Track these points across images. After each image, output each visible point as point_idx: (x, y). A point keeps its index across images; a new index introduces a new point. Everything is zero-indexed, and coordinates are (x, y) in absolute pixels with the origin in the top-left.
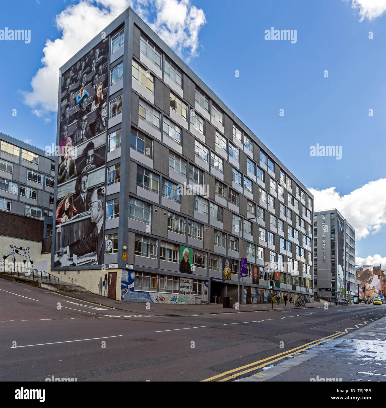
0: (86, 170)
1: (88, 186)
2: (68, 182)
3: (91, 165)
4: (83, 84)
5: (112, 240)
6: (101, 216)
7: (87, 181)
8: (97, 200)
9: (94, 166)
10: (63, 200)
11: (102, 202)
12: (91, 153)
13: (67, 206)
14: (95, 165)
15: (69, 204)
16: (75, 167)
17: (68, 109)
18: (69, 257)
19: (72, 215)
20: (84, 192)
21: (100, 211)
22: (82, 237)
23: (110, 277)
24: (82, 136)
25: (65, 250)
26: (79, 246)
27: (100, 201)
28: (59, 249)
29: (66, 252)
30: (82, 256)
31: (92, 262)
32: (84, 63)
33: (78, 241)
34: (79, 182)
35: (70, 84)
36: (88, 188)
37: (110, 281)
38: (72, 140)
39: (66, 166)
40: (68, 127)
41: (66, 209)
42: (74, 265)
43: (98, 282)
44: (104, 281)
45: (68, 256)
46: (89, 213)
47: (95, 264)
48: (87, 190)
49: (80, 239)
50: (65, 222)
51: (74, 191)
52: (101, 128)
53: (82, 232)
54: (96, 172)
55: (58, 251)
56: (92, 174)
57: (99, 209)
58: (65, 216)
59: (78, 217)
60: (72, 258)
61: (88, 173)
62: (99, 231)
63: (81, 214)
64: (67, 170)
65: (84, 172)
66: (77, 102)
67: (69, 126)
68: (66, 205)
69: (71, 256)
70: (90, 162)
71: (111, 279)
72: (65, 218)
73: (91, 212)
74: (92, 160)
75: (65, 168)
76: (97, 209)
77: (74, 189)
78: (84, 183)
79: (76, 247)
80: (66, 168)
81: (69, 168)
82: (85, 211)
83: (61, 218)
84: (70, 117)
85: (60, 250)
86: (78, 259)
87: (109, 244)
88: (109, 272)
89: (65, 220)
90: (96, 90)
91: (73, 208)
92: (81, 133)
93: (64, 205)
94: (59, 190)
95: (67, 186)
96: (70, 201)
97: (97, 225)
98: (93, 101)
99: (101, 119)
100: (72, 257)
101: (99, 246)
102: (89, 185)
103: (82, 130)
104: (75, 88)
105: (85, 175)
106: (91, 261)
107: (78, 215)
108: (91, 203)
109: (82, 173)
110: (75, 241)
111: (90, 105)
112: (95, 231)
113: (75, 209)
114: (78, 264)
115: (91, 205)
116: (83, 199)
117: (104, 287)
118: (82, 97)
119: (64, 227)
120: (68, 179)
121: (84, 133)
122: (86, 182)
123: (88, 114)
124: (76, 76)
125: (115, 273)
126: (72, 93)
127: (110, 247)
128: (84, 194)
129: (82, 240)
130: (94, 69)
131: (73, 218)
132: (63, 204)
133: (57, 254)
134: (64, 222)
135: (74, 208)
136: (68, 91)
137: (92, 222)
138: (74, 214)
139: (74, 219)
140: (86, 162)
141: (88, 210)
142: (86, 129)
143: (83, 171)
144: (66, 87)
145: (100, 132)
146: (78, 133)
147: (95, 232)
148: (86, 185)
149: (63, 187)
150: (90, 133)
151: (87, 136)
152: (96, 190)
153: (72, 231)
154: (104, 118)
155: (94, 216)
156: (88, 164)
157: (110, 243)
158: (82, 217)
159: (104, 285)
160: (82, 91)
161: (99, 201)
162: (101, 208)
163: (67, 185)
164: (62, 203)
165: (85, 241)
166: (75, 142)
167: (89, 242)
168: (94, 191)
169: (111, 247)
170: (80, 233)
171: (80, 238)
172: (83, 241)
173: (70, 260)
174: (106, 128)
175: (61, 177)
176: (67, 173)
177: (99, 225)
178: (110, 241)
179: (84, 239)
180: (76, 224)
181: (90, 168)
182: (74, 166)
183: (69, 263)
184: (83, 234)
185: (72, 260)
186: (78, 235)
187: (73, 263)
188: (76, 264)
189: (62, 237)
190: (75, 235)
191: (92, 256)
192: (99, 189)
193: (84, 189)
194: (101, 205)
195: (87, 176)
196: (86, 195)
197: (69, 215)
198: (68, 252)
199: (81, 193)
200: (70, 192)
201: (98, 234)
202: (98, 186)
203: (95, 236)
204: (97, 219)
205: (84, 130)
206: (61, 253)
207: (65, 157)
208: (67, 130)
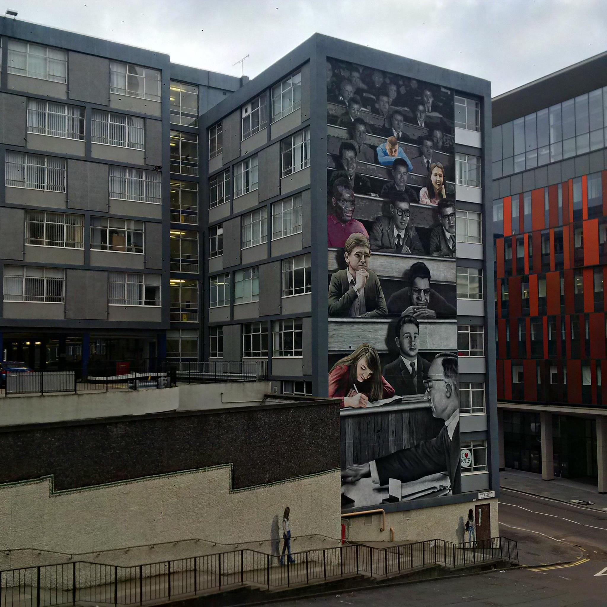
0: (413, 313)
1: (419, 345)
2: (362, 320)
3: (425, 308)
4: (395, 133)
5: (470, 450)
6: (453, 408)
7: (417, 335)
8: (443, 378)
9: (432, 312)
10: (349, 357)
11: (453, 383)
12: (422, 284)
13: (363, 373)
14: (434, 311)
15: (369, 371)
16: (382, 295)
17: (351, 153)
18: (378, 486)
19: (381, 396)
20: (409, 355)
21: (451, 399)
23: (479, 513)
24: (399, 241)
25: (364, 469)
26: (405, 461)
27: (451, 381)
29: (368, 475)
30: (415, 482)
31: (438, 491)
32: (394, 88)
33: (401, 452)
34: (395, 331)
35: (355, 101)
36: (419, 350)
37: (480, 521)
38: (369, 235)
39: (353, 283)
41: (360, 380)
42: (393, 499)
43: (456, 526)
44: (468, 523)
45: (374, 482)
46: (425, 398)
47: (446, 495)
48: (418, 353)
49: (407, 448)
50: (361, 408)
51: (382, 346)
52: (444, 248)
53: (411, 433)
54: (436, 326)
56: (428, 326)
57: (448, 395)
58: (360, 394)
59: (398, 402)
60: (385, 486)
61: (418, 320)
62: (451, 434)
63: (404, 397)
64: (358, 294)
65: (408, 316)
66: (381, 160)
67: (354, 195)
68: (359, 371)
69: (384, 481)
70: (421, 301)
71: (480, 516)
72: (359, 398)
73: (430, 397)
74: (426, 299)
75: (350, 287)
76: (443, 394)
77: (384, 341)
78: (410, 337)
79: (396, 465)
80: (355, 288)
81: (362, 291)
82: (415, 394)
83: (345, 396)
84: (357, 177)
85: (347, 470)
86: (402, 487)
87: (465, 457)
88: (476, 506)
89: (360, 402)
90: (429, 170)
91: (383, 381)
92: (396, 232)
93: (352, 368)
94: (334, 332)
95: (360, 329)
96: (372, 363)
97: (446, 423)
98: (424, 186)
99: (444, 234)
100: (388, 483)
101: (452, 461)
103: (398, 228)
105: (410, 322)
106: (436, 490)
107: (396, 397)
108: (430, 381)
109: (402, 314)
110: (393, 450)
112: (442, 434)
113: (389, 385)
114: (403, 497)
115: (430, 384)
116: (410, 368)
117: (467, 534)
118: (394, 158)
119: (357, 419)
120: (360, 314)
121: (402, 236)
122: (415, 337)
123: (411, 204)
124: (374, 97)
125: (486, 506)
126: (362, 128)
127: (467, 461)
128: (413, 359)
129: (413, 449)
131: (381, 402)
132: (349, 367)
134: (354, 409)
135: (387, 382)
136: (348, 112)
137: (434, 416)
138: (387, 396)
139: (385, 405)
140: (411, 297)
141: (424, 393)
142: (407, 231)
143: (404, 313)
144: (342, 99)
145: (443, 256)
146: (387, 228)
147: (442, 437)
148: (413, 343)
149: (345, 327)
150: (418, 244)
151: (411, 246)
152: (439, 359)
153: (381, 430)
154: (450, 234)
155: (437, 405)
156: (417, 304)
157: (466, 455)
158: (408, 403)
159: (467, 530)
160: (393, 144)
161: (447, 380)
162: (453, 394)
163: (361, 326)
164: (346, 364)
165: (420, 451)
166: (380, 243)
167: (429, 454)
168: (434, 360)
169: (470, 462)
170: (405, 436)
171: (406, 444)
172: (415, 452)
174: (454, 255)
175: (337, 302)
176: (357, 300)
177: (451, 425)
178: (468, 452)
179: (417, 447)
180: (393, 415)
181: (422, 313)
183: (381, 497)
184: (415, 437)
185: (387, 490)
186: (400, 440)
187: (390, 496)
188: (398, 499)
189: (351, 441)
190: (391, 438)
191: (438, 480)
192: (446, 358)
193: (411, 349)
194: (453, 388)
195: (417, 325)
196: (416, 361)
197: (371, 394)
198: (375, 474)
199: (404, 355)
200: (371, 344)
201: (449, 441)
202: (444, 352)
203: (442, 443)
204: (446, 411)
205: (404, 231)
206: (350, 477)
207: (347, 261)
208: (353, 203)
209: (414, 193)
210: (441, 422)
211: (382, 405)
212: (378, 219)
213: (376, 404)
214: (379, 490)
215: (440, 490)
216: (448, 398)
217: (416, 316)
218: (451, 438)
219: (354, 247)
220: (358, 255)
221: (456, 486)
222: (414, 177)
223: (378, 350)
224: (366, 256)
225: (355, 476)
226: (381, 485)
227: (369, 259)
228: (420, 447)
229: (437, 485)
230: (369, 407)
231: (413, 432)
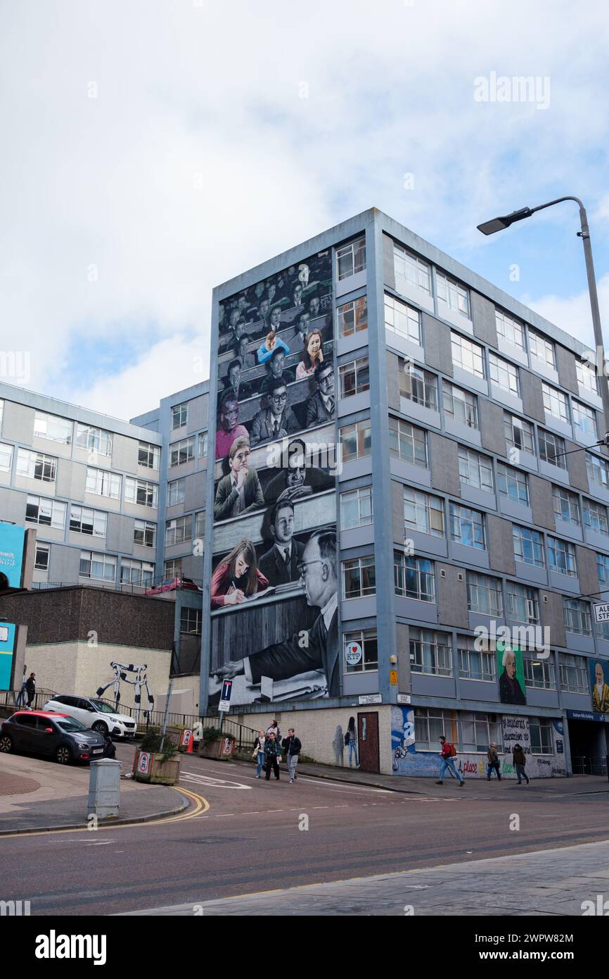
0: (288, 496)
1: (294, 528)
2: (241, 517)
3: (301, 486)
4: (273, 328)
5: (360, 643)
6: (330, 592)
7: (292, 518)
8: (319, 558)
9: (307, 488)
10: (230, 555)
11: (331, 562)
13: (241, 568)
14: (310, 487)
15: (246, 566)
16: (260, 487)
17: (236, 369)
18: (251, 684)
19: (256, 589)
20: (283, 541)
21: (328, 581)
22: (284, 637)
23: (362, 723)
24: (276, 427)
25: (238, 666)
26: (278, 657)
27: (327, 561)
28: (221, 664)
29: (242, 672)
31: (312, 692)
33: (273, 647)
34: (271, 519)
35: (240, 322)
36: (294, 533)
37: (364, 734)
38: (249, 433)
39: (235, 484)
40: (237, 405)
41: (238, 576)
42: (264, 700)
43: (332, 737)
44: (348, 734)
45: (247, 679)
46: (300, 585)
47: (321, 697)
48: (293, 537)
50: (238, 604)
51: (258, 538)
52: (321, 414)
53: (284, 626)
54: (313, 502)
55: (219, 670)
56: (303, 504)
57: (325, 577)
58: (237, 590)
59: (272, 593)
60: (258, 685)
61: (293, 502)
62: (328, 623)
63: (277, 586)
64: (239, 493)
65: (283, 500)
66: (260, 359)
67: (239, 403)
68: (237, 567)
69: (256, 679)
70: (297, 479)
71: (364, 728)
72: (236, 595)
73: (304, 583)
74: (302, 476)
75: (233, 489)
76: (319, 578)
77: (259, 533)
78: (285, 521)
79: (268, 661)
80: (237, 488)
81: (242, 489)
82: (289, 582)
83: (225, 594)
84: (242, 386)
85: (224, 667)
86: (273, 686)
87: (352, 652)
88: (359, 714)
89: (237, 598)
90: (305, 342)
91: (257, 573)
92: (273, 420)
93: (231, 566)
94: (218, 535)
95: (239, 526)
97: (323, 611)
98: (301, 361)
99: (321, 399)
100: (260, 682)
101: (329, 659)
102: (296, 527)
103: (275, 414)
104: (253, 331)
105: (285, 505)
106: (309, 691)
107: (270, 588)
108: (305, 565)
109: (278, 500)
111: (294, 369)
112: (317, 624)
113: (263, 577)
114: (275, 697)
115: (305, 568)
116: (284, 555)
117: (347, 749)
118: (273, 351)
119: (234, 616)
120: (240, 512)
121: (279, 421)
122: (290, 520)
123: (288, 385)
124: (256, 308)
125: (373, 715)
126: (245, 341)
127: (355, 657)
128: (287, 544)
129: (285, 643)
131: (257, 595)
132: (229, 565)
133: (215, 676)
134: (232, 605)
135: (260, 574)
136: (234, 336)
137: (309, 604)
138: (261, 588)
139: (260, 598)
140: (286, 479)
141: (298, 579)
142: (283, 413)
143: (280, 498)
144: (230, 327)
145: (320, 423)
146: (264, 420)
147: (317, 627)
148: (288, 527)
149: (227, 528)
150: (294, 422)
151: (288, 426)
152: (315, 538)
153: (255, 624)
154: (328, 397)
155: (312, 591)
156: (293, 484)
157: (355, 649)
158: (281, 593)
159: (347, 743)
160: (271, 339)
161: (324, 561)
162: (330, 576)
163: (240, 523)
164: (227, 563)
165: (292, 645)
166: (258, 437)
168: (310, 541)
169: (359, 658)
170: (278, 629)
171: (278, 639)
172: (287, 647)
173: (255, 687)
174: (334, 416)
175: (223, 506)
176: (238, 499)
177: (328, 613)
178: (357, 645)
179: (289, 640)
180: (267, 608)
181: (298, 493)
182: (256, 485)
183: (252, 696)
184: (287, 630)
185: (259, 688)
186: (272, 632)
187: (262, 695)
188: (270, 699)
189: (229, 638)
190: (264, 633)
191: (312, 678)
192: (322, 535)
193: (285, 535)
194: (330, 568)
195: (292, 507)
196: (290, 547)
197: (247, 589)
198: (248, 671)
199: (279, 543)
200: (249, 539)
201: (325, 631)
202: (321, 529)
203: (317, 635)
204: (322, 597)
205: (280, 416)
206: (226, 674)
207: (231, 465)
208: (237, 411)
209: (289, 374)
211: (257, 599)
212: (257, 415)
213: (251, 599)
214: (252, 688)
215: (315, 691)
216: (325, 581)
217: (292, 497)
218: (328, 629)
219: (237, 450)
220: (240, 457)
221: (335, 687)
222: (290, 358)
223: (254, 543)
224: (247, 454)
225: (231, 673)
226: (254, 683)
227: (248, 457)
228: (293, 640)
229: (311, 684)
230: (246, 603)
231: (286, 625)
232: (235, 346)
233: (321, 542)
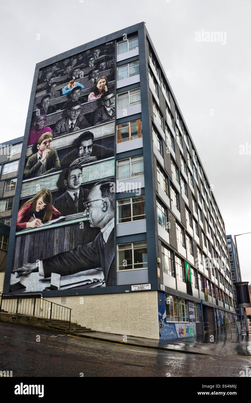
0: (79, 162)
1: (81, 181)
2: (43, 176)
3: (89, 156)
4: (74, 78)
6: (109, 218)
7: (81, 175)
8: (101, 198)
9: (93, 158)
10: (33, 199)
11: (110, 200)
12: (87, 143)
14: (95, 157)
15: (44, 204)
16: (58, 159)
17: (47, 99)
18: (43, 278)
19: (51, 218)
20: (73, 189)
21: (107, 212)
22: (71, 248)
24: (72, 126)
25: (34, 267)
26: (65, 261)
27: (107, 199)
28: (21, 265)
29: (36, 270)
30: (72, 275)
31: (91, 283)
32: (76, 60)
33: (62, 254)
34: (65, 176)
35: (52, 77)
36: (81, 184)
38: (53, 130)
39: (40, 158)
40: (45, 117)
41: (37, 210)
42: (53, 288)
45: (40, 275)
46: (85, 215)
47: (99, 286)
48: (80, 186)
49: (67, 251)
50: (36, 227)
51: (54, 187)
52: (105, 117)
53: (71, 241)
54: (97, 165)
55: (19, 269)
56: (90, 167)
57: (105, 209)
58: (36, 219)
59: (63, 220)
61: (82, 166)
62: (106, 238)
63: (67, 216)
64: (43, 163)
65: (75, 165)
66: (63, 93)
67: (47, 116)
68: (38, 205)
69: (47, 275)
70: (85, 153)
72: (36, 222)
73: (88, 214)
74: (89, 151)
75: (38, 161)
76: (100, 210)
77: (56, 184)
78: (75, 177)
79: (58, 263)
80: (41, 161)
81: (45, 161)
82: (76, 213)
83: (28, 222)
84: (50, 107)
85: (23, 267)
86: (61, 279)
89: (36, 224)
90: (96, 83)
91: (52, 208)
92: (70, 122)
93: (34, 204)
94: (25, 187)
95: (41, 182)
96: (47, 199)
97: (102, 231)
98: (92, 92)
99: (105, 110)
100: (50, 276)
101: (106, 260)
102: (83, 180)
103: (72, 120)
104: (60, 81)
105: (76, 168)
106: (90, 282)
108: (89, 202)
109: (71, 165)
110: (56, 253)
111: (87, 96)
112: (97, 239)
113: (57, 210)
114: (61, 287)
115: (89, 204)
116: (73, 197)
118: (73, 89)
119: (32, 235)
120: (42, 173)
121: (74, 123)
122: (79, 176)
123: (81, 105)
124: (63, 70)
126: (55, 85)
128: (76, 190)
129: (72, 252)
130: (92, 65)
131: (51, 222)
132: (32, 204)
133: (16, 273)
134: (32, 228)
135: (55, 209)
136: (48, 84)
137: (91, 226)
138: (55, 217)
139: (53, 223)
140: (78, 154)
141: (83, 211)
142: (78, 119)
143: (73, 164)
144: (45, 80)
145: (104, 122)
146: (64, 123)
147: (97, 241)
148: (77, 180)
149: (32, 183)
150: (86, 122)
151: (80, 125)
152: (98, 186)
153: (50, 240)
154: (110, 108)
155: (94, 218)
156: (82, 156)
158: (70, 220)
160: (72, 83)
161: (104, 199)
162: (109, 208)
163: (42, 180)
164: (30, 203)
165: (77, 253)
166: (59, 132)
167: (85, 255)
168: (94, 188)
170: (66, 242)
171: (66, 248)
172: (73, 254)
174: (114, 118)
175: (30, 171)
176: (41, 166)
177: (106, 232)
179: (75, 249)
180: (58, 230)
181: (86, 160)
182: (55, 158)
183: (43, 286)
184: (73, 243)
185: (49, 281)
186: (61, 245)
187: (51, 285)
188: (57, 288)
189: (28, 249)
190: (55, 245)
191: (92, 274)
192: (104, 184)
193: (75, 185)
194: (109, 204)
195: (81, 169)
196: (78, 192)
197: (44, 218)
198: (41, 270)
199: (69, 190)
200: (48, 188)
201: (104, 243)
202: (102, 180)
203: (97, 246)
204: (102, 221)
205: (76, 120)
206: (24, 271)
207: (38, 148)
208: (45, 120)
209: (84, 99)
210: (97, 230)
211: (51, 224)
212: (59, 121)
213: (46, 224)
214: (43, 281)
215: (94, 282)
216: (104, 211)
217: (80, 164)
218: (106, 242)
219: (43, 140)
220: (45, 143)
221: (111, 280)
222: (85, 91)
223: (51, 191)
224: (50, 141)
225: (28, 271)
226: (45, 277)
227: (51, 143)
228: (78, 249)
229: (92, 278)
230: (42, 226)
231: (72, 240)
232: (48, 88)
233: (102, 189)
